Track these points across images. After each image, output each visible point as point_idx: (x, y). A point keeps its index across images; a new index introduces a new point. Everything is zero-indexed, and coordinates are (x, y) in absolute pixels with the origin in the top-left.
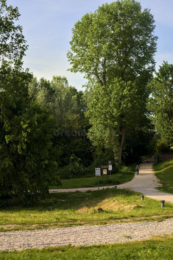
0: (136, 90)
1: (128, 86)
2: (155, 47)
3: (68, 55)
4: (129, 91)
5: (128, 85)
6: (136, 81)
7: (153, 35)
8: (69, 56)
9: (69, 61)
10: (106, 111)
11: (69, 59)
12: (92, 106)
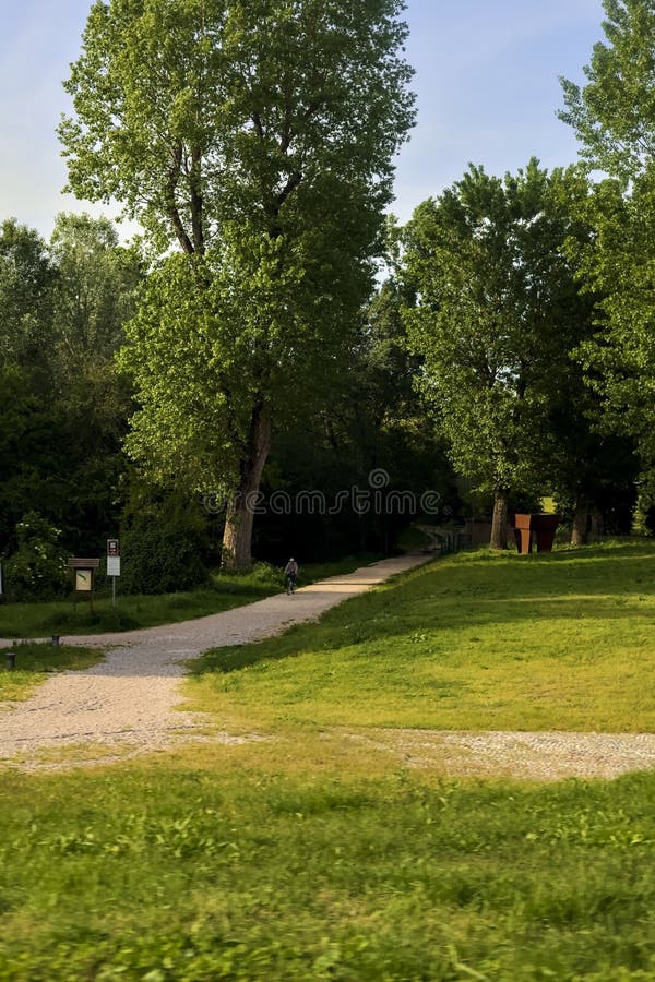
0: (302, 273)
1: (269, 258)
2: (409, 109)
3: (61, 132)
4: (275, 275)
5: (270, 252)
6: (308, 238)
7: (401, 59)
8: (67, 135)
9: (65, 154)
10: (186, 349)
11: (67, 149)
12: (141, 331)
